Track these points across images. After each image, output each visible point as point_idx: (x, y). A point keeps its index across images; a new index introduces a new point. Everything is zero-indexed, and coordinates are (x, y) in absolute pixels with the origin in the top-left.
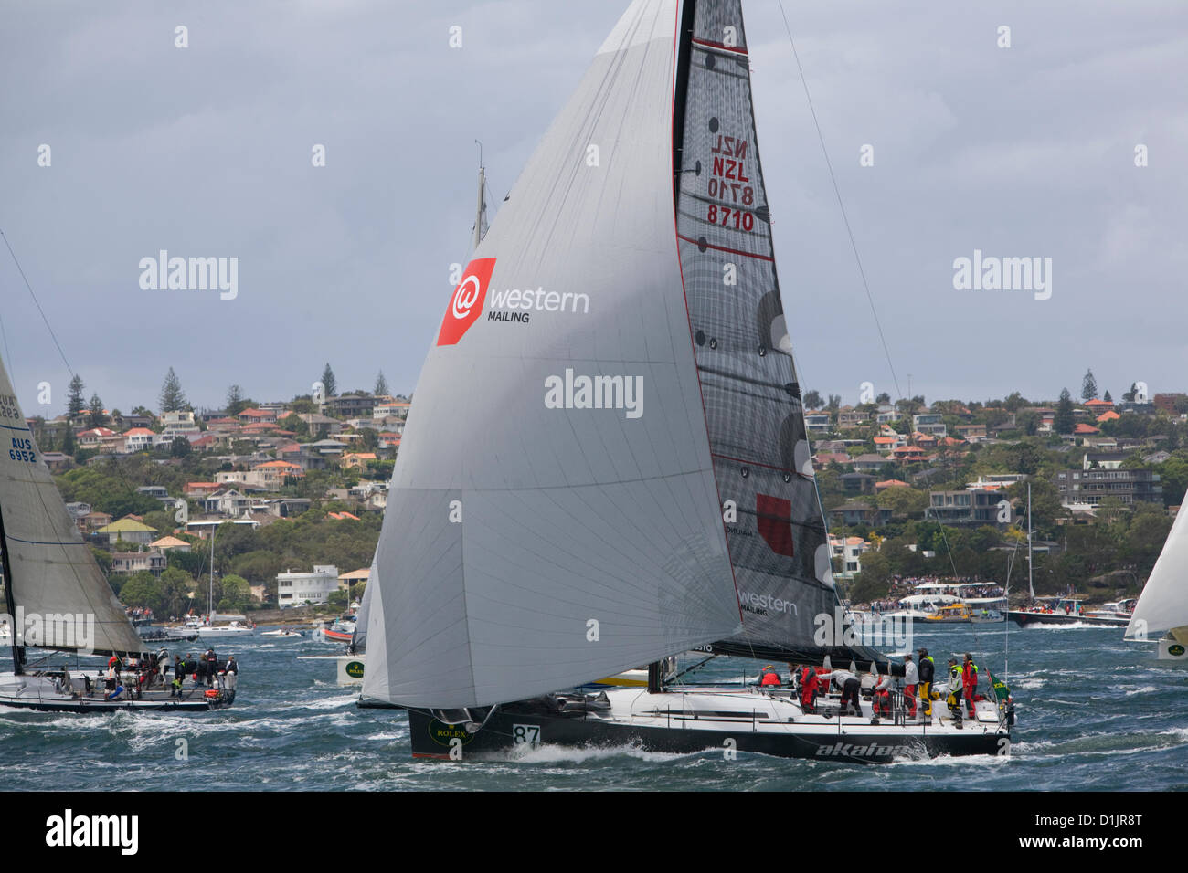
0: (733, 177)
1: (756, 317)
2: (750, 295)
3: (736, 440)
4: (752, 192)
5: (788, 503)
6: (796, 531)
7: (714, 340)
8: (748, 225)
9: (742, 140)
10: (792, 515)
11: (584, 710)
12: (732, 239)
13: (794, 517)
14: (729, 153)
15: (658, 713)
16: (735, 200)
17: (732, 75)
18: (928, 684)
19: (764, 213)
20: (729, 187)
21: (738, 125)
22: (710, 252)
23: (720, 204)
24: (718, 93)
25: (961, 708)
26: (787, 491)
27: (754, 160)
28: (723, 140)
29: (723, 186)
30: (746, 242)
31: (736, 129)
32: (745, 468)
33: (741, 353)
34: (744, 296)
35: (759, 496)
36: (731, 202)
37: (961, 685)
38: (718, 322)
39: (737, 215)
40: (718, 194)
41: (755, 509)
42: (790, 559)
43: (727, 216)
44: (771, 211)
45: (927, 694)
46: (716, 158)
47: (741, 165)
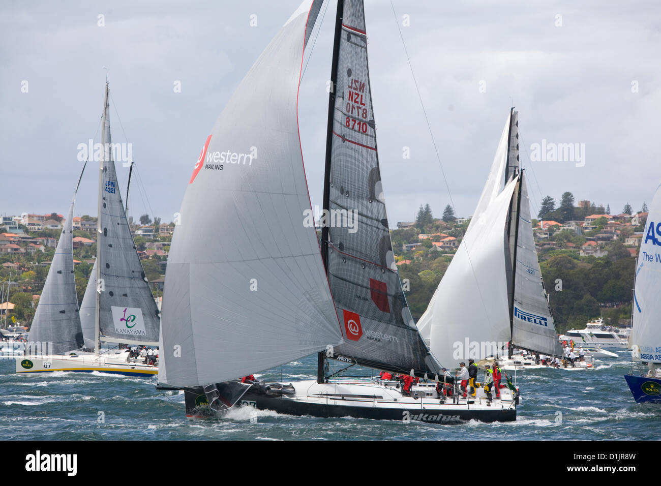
0: (358, 102)
1: (368, 181)
2: (365, 168)
3: (359, 248)
4: (366, 111)
5: (385, 284)
6: (390, 299)
7: (348, 192)
8: (364, 130)
9: (362, 82)
10: (388, 291)
11: (281, 393)
12: (357, 136)
13: (389, 292)
14: (356, 89)
15: (322, 395)
16: (358, 115)
17: (358, 45)
18: (473, 379)
19: (372, 124)
20: (356, 108)
21: (360, 74)
22: (346, 143)
23: (352, 117)
24: (352, 55)
25: (491, 392)
26: (383, 278)
27: (368, 94)
28: (353, 81)
29: (353, 107)
30: (364, 139)
31: (359, 76)
32: (363, 264)
33: (361, 200)
34: (362, 169)
35: (371, 279)
36: (357, 116)
37: (492, 381)
38: (349, 182)
39: (359, 124)
40: (351, 112)
41: (369, 286)
42: (389, 314)
43: (355, 123)
44: (376, 123)
45: (473, 385)
46: (350, 91)
47: (362, 96)
